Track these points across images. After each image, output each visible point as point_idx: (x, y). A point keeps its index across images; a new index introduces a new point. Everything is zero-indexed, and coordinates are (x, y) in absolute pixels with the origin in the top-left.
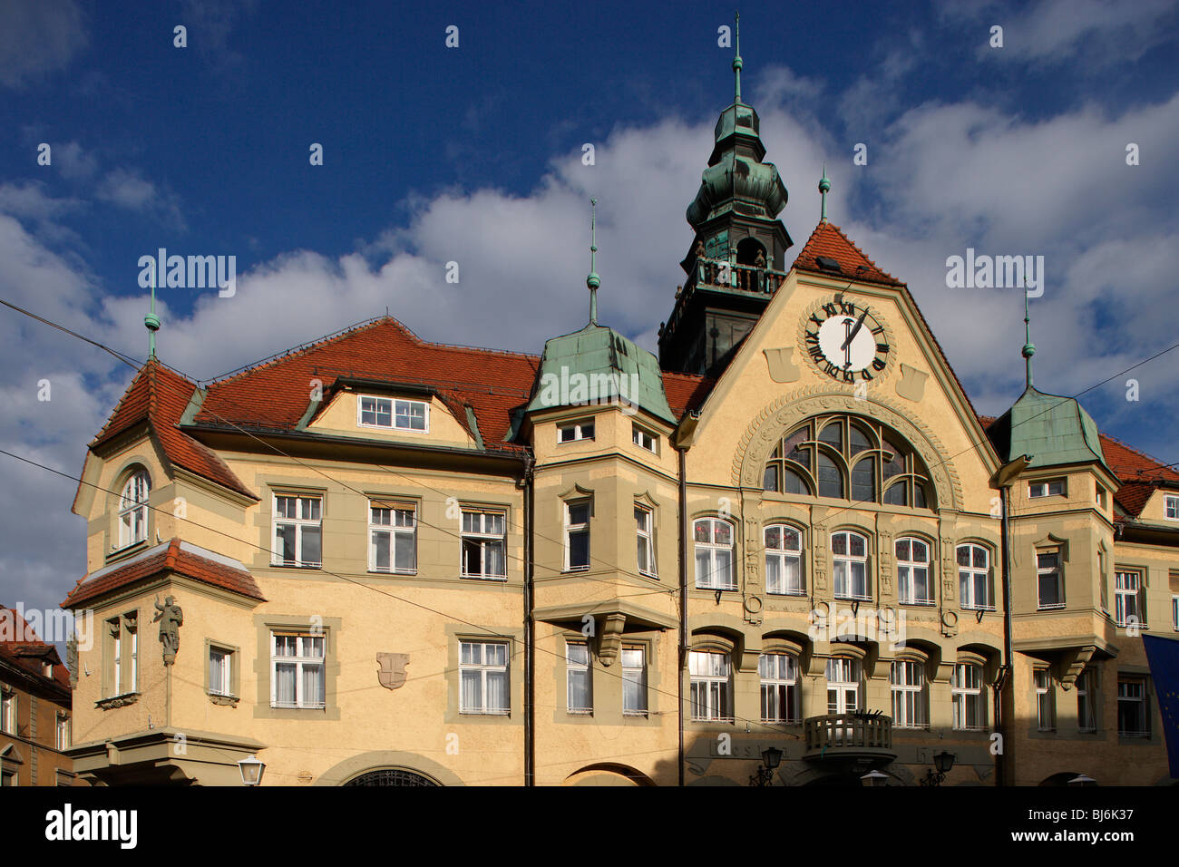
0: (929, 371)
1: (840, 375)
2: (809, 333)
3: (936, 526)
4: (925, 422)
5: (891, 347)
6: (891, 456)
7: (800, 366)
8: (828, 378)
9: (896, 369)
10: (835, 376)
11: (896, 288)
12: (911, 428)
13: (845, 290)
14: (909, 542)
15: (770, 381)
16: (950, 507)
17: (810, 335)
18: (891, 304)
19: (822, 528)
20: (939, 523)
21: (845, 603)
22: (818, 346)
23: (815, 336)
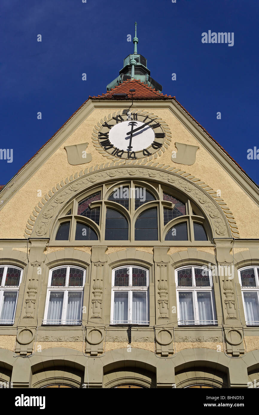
0: (200, 145)
1: (125, 155)
2: (101, 133)
3: (213, 253)
4: (197, 177)
5: (167, 134)
6: (170, 205)
7: (92, 154)
8: (115, 158)
9: (172, 146)
10: (120, 156)
11: (167, 100)
12: (185, 182)
13: (130, 107)
14: (191, 270)
15: (67, 165)
16: (227, 236)
17: (101, 134)
18: (167, 110)
19: (101, 264)
20: (215, 250)
21: (120, 329)
22: (108, 140)
23: (106, 135)
